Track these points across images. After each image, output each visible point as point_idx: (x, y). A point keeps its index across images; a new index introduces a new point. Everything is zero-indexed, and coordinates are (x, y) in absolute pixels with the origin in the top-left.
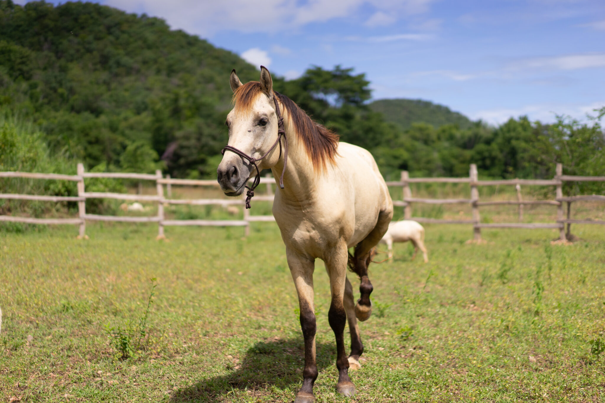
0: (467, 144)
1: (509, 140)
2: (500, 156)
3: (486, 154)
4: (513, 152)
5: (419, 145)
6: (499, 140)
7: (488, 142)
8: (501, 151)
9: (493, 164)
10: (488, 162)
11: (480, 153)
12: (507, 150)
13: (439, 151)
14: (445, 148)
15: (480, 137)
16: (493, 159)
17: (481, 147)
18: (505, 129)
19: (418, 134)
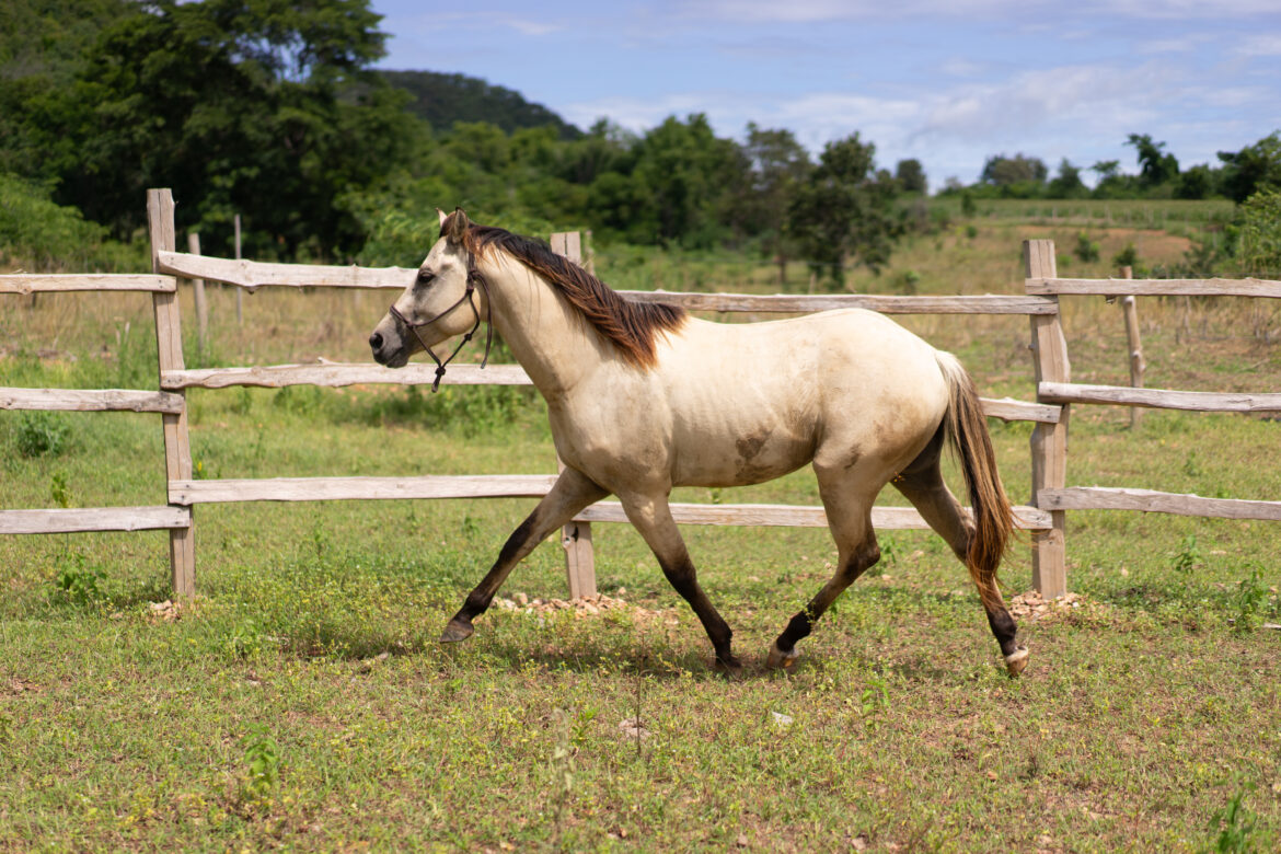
0: (579, 172)
1: (670, 165)
2: (651, 199)
3: (622, 195)
4: (677, 193)
5: (471, 169)
6: (649, 165)
7: (624, 168)
8: (655, 189)
9: (635, 218)
10: (624, 212)
11: (606, 191)
12: (665, 186)
13: (519, 185)
14: (532, 181)
15: (607, 158)
16: (637, 205)
17: (610, 178)
18: (658, 142)
19: (469, 147)
